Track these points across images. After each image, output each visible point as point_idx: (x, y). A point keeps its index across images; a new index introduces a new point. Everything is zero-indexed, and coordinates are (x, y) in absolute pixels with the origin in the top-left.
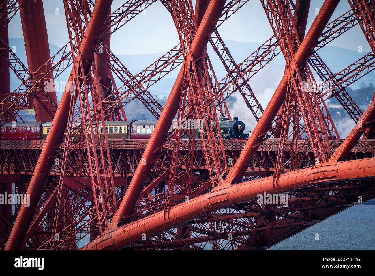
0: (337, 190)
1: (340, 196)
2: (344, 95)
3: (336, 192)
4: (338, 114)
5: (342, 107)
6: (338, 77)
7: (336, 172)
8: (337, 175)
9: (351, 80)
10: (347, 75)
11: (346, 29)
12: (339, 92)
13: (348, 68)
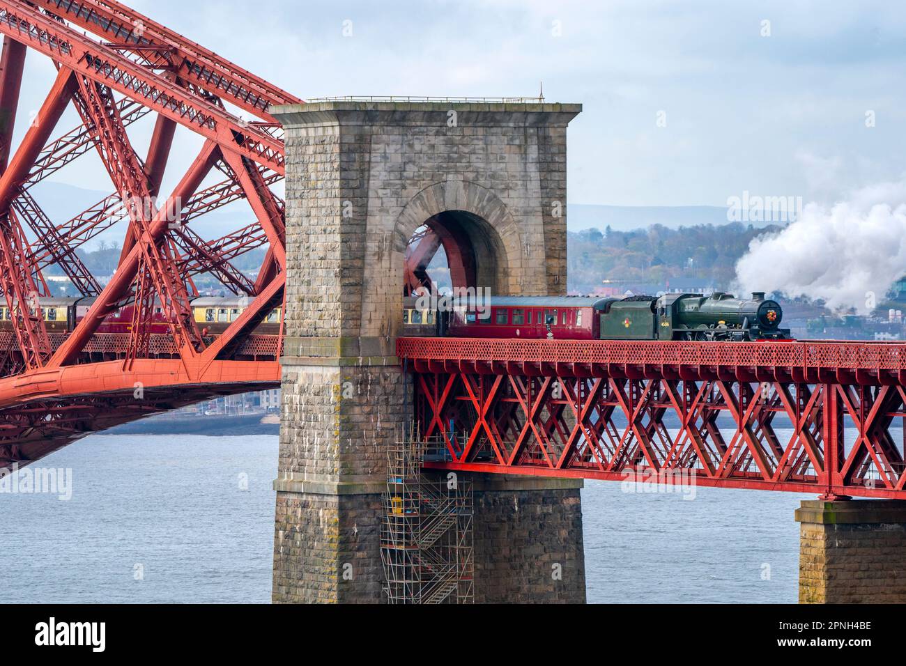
0: (59, 412)
1: (64, 422)
2: (72, 260)
3: (58, 416)
4: (63, 291)
5: (69, 280)
6: (62, 232)
7: (58, 383)
8: (59, 388)
9: (83, 237)
10: (76, 228)
11: (75, 155)
12: (65, 255)
13: (79, 218)
